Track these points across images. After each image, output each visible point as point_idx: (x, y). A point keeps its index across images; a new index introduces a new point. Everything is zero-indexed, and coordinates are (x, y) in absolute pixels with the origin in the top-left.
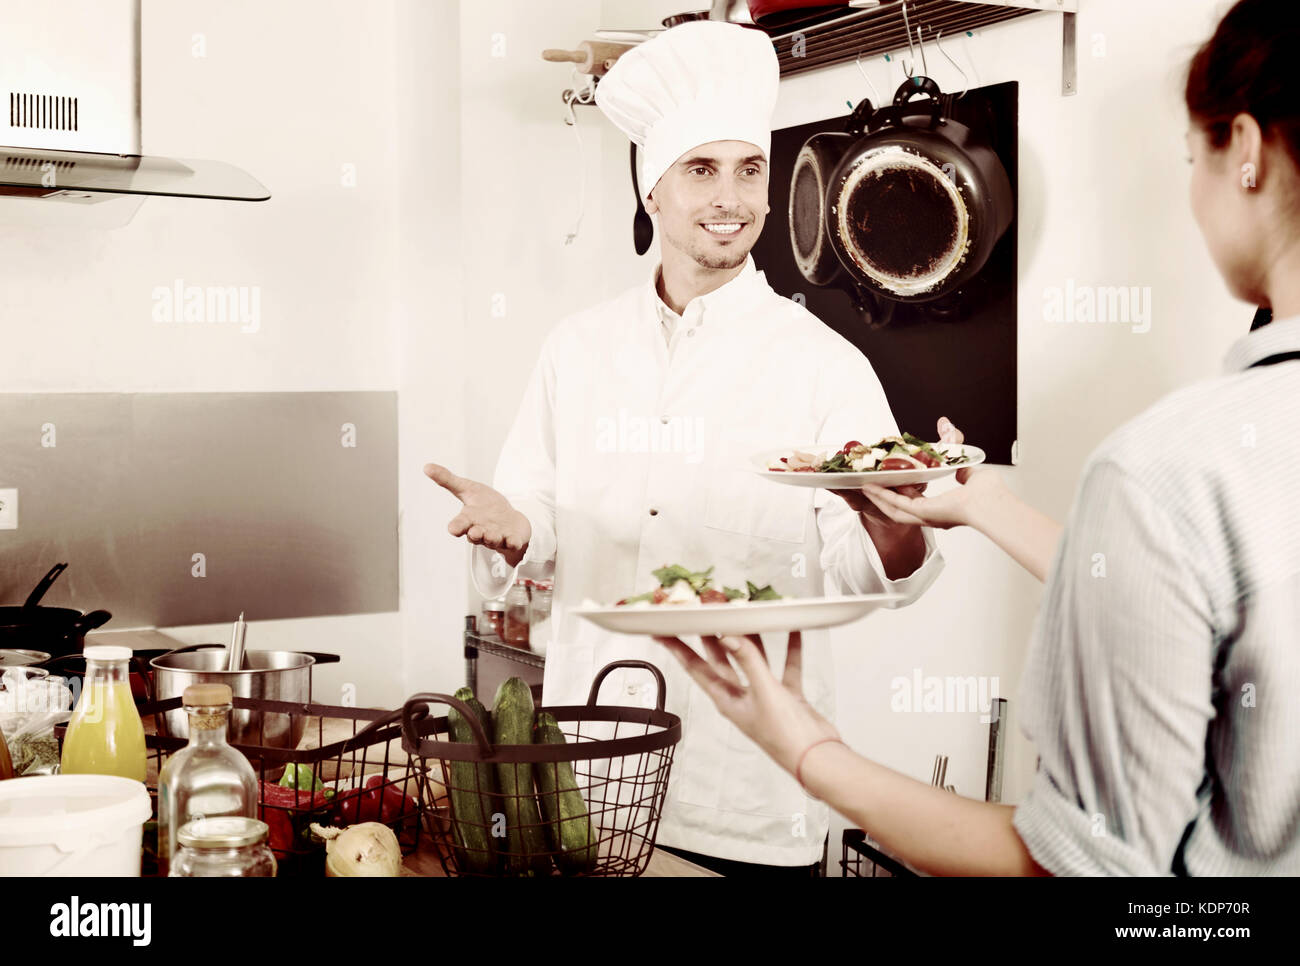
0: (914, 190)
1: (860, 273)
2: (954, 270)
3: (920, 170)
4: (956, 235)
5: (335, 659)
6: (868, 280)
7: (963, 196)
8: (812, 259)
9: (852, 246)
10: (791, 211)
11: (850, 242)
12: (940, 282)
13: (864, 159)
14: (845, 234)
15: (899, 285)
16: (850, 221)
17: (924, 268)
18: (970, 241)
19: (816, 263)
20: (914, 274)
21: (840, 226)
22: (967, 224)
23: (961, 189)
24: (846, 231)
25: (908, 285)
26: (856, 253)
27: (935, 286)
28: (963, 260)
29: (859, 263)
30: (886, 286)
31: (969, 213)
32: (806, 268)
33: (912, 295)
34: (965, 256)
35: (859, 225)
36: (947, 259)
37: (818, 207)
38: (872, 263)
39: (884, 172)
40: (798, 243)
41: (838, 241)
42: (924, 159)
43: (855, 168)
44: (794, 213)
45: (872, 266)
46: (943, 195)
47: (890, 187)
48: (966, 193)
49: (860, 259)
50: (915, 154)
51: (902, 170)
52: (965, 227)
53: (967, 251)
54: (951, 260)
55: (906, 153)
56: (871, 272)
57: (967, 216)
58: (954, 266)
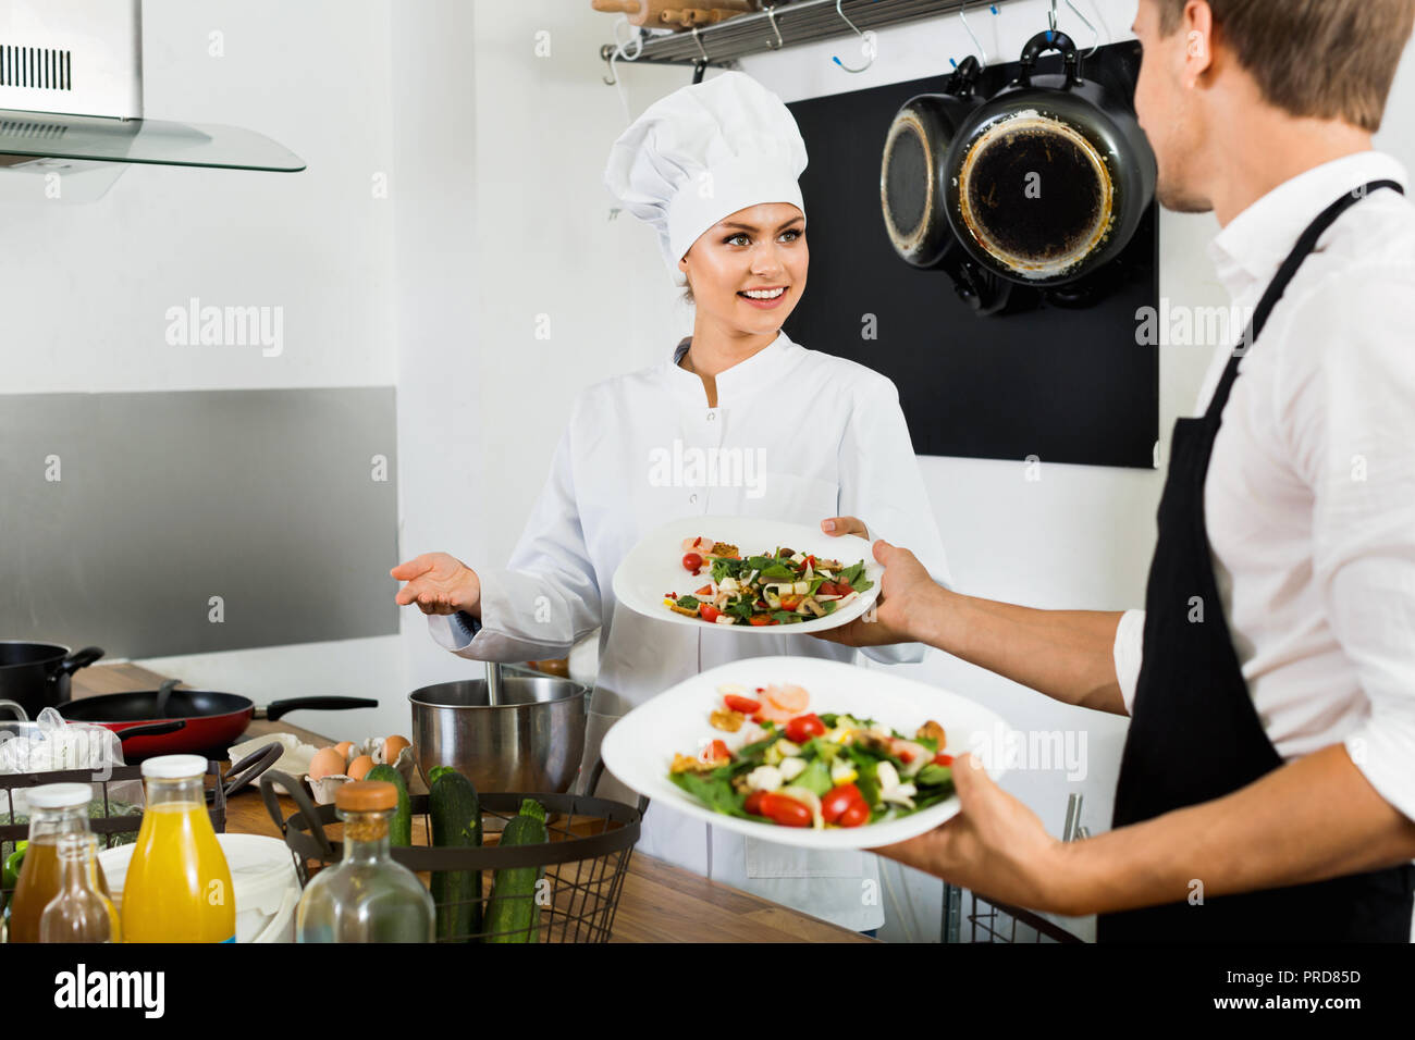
0: (1050, 159)
1: (982, 253)
2: (1094, 249)
3: (1058, 136)
4: (1098, 211)
5: (373, 704)
6: (992, 261)
7: (1108, 166)
8: (916, 237)
9: (974, 223)
10: (883, 183)
11: (972, 218)
12: (1077, 264)
13: (992, 124)
14: (967, 210)
15: (1029, 267)
16: (973, 194)
17: (1058, 248)
18: (1114, 217)
19: (921, 241)
20: (1046, 254)
21: (961, 200)
22: (1111, 197)
23: (1105, 158)
24: (968, 205)
25: (1039, 267)
26: (979, 230)
27: (1071, 267)
28: (1105, 239)
29: (983, 242)
30: (1013, 267)
31: (1114, 186)
32: (906, 247)
33: (1043, 277)
34: (1108, 233)
35: (983, 198)
36: (1086, 238)
37: (925, 178)
38: (998, 242)
39: (1016, 138)
40: (894, 218)
41: (957, 217)
42: (1063, 125)
43: (981, 134)
44: (889, 186)
45: (998, 245)
46: (1084, 165)
47: (1022, 156)
48: (1110, 164)
49: (983, 237)
50: (1053, 119)
51: (1036, 137)
52: (1109, 201)
53: (1110, 228)
54: (1090, 239)
55: (1042, 118)
56: (996, 253)
57: (1112, 189)
58: (1094, 245)
